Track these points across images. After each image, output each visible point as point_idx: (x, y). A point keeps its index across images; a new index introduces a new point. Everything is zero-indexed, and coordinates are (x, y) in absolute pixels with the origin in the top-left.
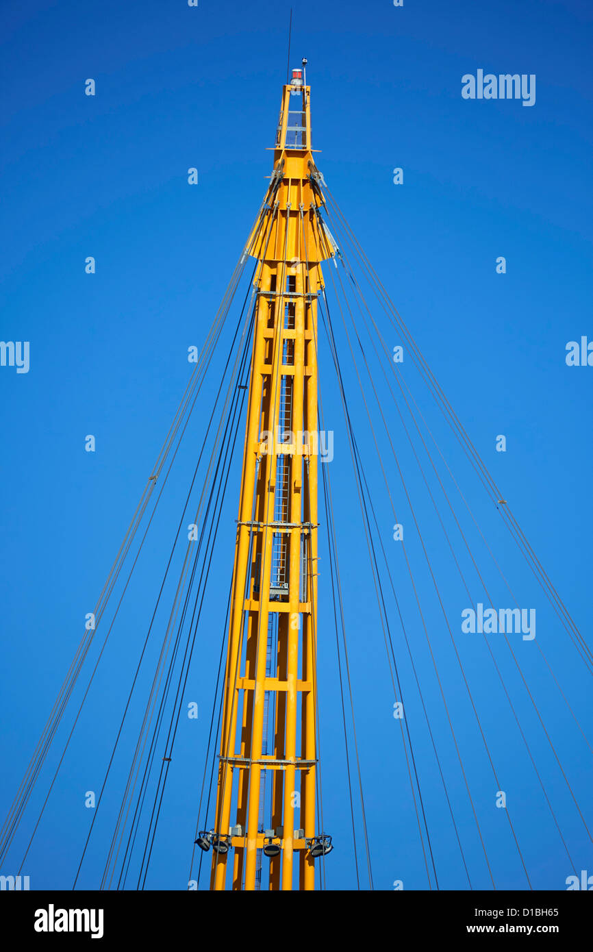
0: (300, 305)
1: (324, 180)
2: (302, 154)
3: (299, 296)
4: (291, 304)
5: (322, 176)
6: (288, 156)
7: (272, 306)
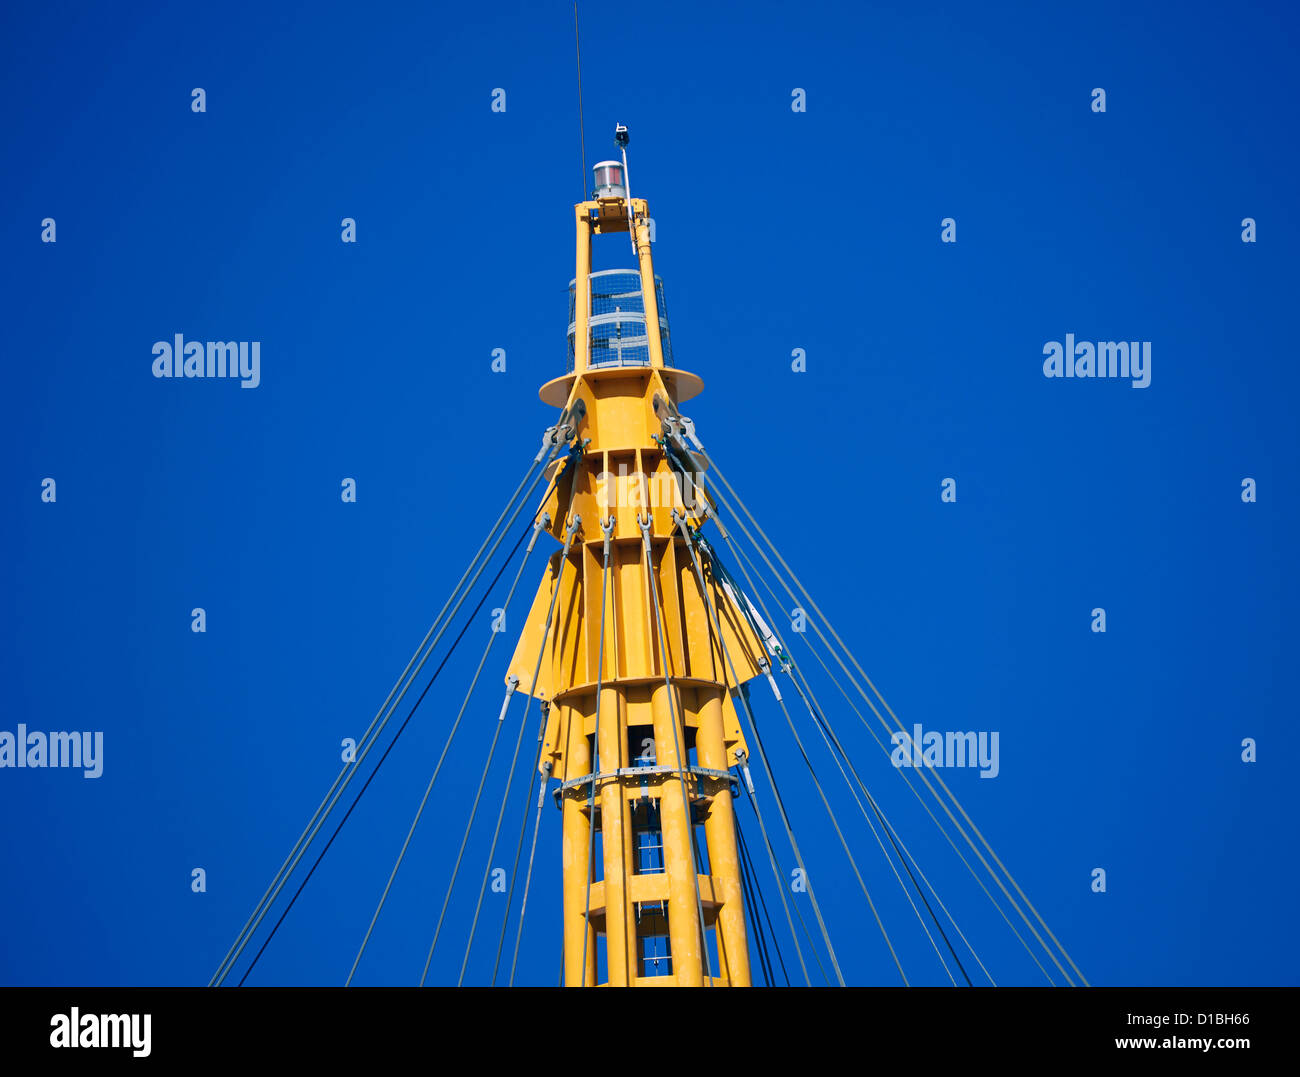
0: (673, 801)
1: (697, 434)
2: (636, 383)
3: (668, 776)
4: (645, 803)
5: (688, 426)
6: (599, 396)
7: (595, 818)
